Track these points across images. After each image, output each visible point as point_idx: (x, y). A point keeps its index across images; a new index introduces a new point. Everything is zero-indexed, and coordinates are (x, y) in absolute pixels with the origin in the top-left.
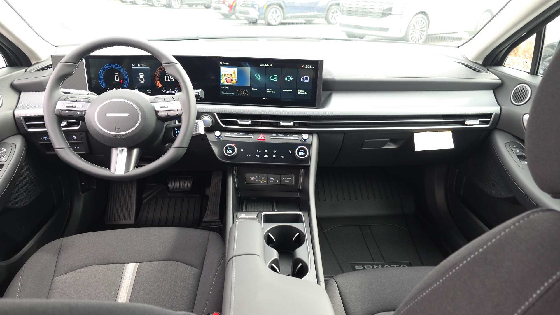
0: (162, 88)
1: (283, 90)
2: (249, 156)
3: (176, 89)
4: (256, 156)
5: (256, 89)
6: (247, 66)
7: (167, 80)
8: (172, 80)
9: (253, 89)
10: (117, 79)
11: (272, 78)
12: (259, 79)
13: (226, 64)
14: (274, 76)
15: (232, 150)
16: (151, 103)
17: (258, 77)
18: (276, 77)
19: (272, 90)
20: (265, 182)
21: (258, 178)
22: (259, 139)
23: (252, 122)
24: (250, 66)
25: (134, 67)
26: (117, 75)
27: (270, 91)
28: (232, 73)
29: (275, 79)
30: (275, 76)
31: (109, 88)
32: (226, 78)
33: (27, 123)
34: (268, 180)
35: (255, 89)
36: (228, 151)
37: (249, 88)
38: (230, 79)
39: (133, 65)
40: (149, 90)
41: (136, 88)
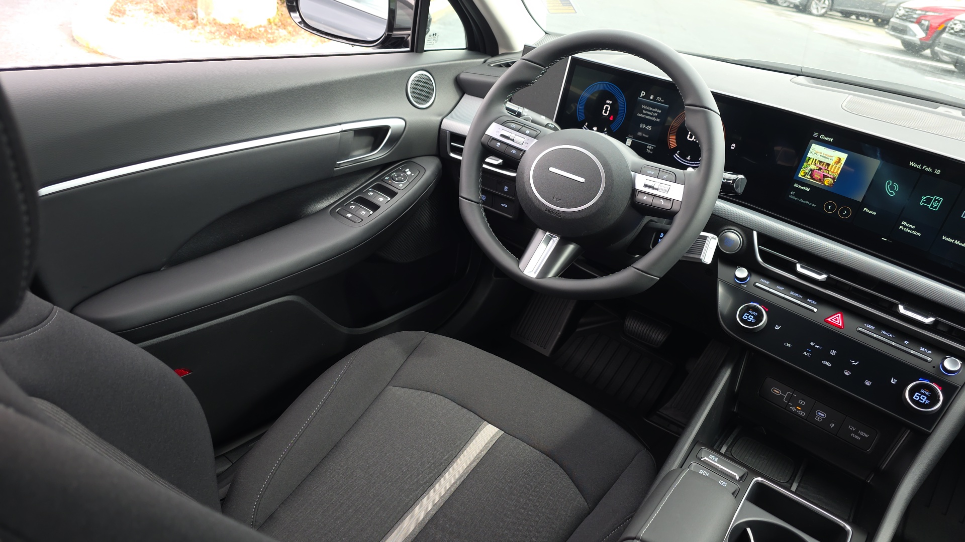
0: (674, 151)
1: (945, 238)
2: (789, 345)
4: (805, 353)
5: (875, 213)
6: (876, 157)
7: (691, 137)
9: (866, 209)
10: (605, 112)
11: (928, 201)
12: (892, 193)
13: (827, 139)
14: (934, 198)
15: (755, 317)
16: (632, 172)
17: (891, 188)
18: (939, 201)
19: (913, 227)
20: (802, 414)
21: (790, 398)
22: (829, 320)
23: (828, 278)
24: (883, 158)
25: (643, 97)
26: (608, 104)
27: (906, 227)
28: (832, 162)
29: (935, 205)
30: (938, 198)
31: (584, 124)
32: (813, 167)
33: (452, 143)
34: (811, 413)
35: (871, 212)
36: (745, 317)
37: (857, 207)
38: (821, 172)
39: (643, 94)
40: (650, 147)
41: (631, 137)
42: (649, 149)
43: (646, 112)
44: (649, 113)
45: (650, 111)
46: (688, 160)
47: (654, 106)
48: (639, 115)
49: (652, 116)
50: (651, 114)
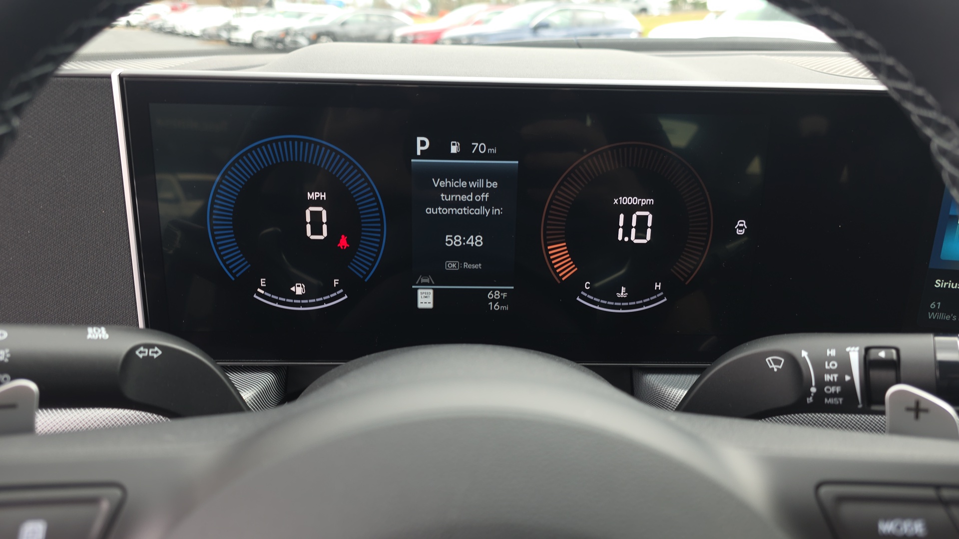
0: (575, 283)
10: (317, 230)
25: (425, 154)
26: (318, 202)
31: (263, 282)
39: (422, 144)
40: (497, 295)
41: (427, 281)
42: (494, 301)
43: (451, 198)
44: (463, 198)
45: (461, 191)
46: (622, 300)
47: (470, 174)
48: (429, 211)
49: (474, 205)
50: (469, 198)
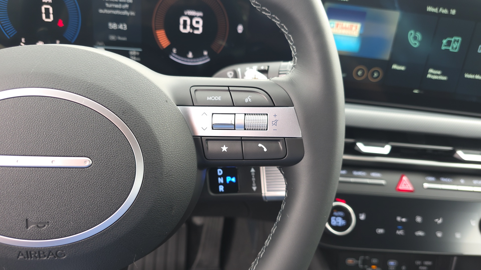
1: (467, 76)
2: (381, 231)
3: (205, 53)
4: (398, 232)
5: (403, 68)
6: (394, 8)
7: (185, 27)
8: (197, 29)
9: (394, 66)
10: (48, 16)
11: (449, 43)
12: (415, 44)
14: (453, 39)
15: (343, 218)
16: (178, 107)
17: (415, 39)
18: (458, 41)
19: (439, 72)
21: (364, 262)
22: (399, 188)
23: (393, 147)
26: (48, 4)
27: (434, 74)
29: (456, 46)
30: (457, 39)
34: (384, 266)
35: (399, 68)
36: (334, 222)
37: (385, 65)
40: (134, 53)
41: (102, 44)
42: (133, 56)
43: (111, 6)
44: (116, 6)
45: (116, 3)
46: (190, 58)
48: (101, 11)
49: (122, 9)
50: (119, 6)
